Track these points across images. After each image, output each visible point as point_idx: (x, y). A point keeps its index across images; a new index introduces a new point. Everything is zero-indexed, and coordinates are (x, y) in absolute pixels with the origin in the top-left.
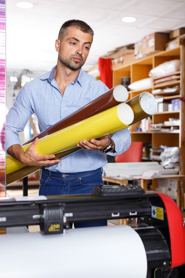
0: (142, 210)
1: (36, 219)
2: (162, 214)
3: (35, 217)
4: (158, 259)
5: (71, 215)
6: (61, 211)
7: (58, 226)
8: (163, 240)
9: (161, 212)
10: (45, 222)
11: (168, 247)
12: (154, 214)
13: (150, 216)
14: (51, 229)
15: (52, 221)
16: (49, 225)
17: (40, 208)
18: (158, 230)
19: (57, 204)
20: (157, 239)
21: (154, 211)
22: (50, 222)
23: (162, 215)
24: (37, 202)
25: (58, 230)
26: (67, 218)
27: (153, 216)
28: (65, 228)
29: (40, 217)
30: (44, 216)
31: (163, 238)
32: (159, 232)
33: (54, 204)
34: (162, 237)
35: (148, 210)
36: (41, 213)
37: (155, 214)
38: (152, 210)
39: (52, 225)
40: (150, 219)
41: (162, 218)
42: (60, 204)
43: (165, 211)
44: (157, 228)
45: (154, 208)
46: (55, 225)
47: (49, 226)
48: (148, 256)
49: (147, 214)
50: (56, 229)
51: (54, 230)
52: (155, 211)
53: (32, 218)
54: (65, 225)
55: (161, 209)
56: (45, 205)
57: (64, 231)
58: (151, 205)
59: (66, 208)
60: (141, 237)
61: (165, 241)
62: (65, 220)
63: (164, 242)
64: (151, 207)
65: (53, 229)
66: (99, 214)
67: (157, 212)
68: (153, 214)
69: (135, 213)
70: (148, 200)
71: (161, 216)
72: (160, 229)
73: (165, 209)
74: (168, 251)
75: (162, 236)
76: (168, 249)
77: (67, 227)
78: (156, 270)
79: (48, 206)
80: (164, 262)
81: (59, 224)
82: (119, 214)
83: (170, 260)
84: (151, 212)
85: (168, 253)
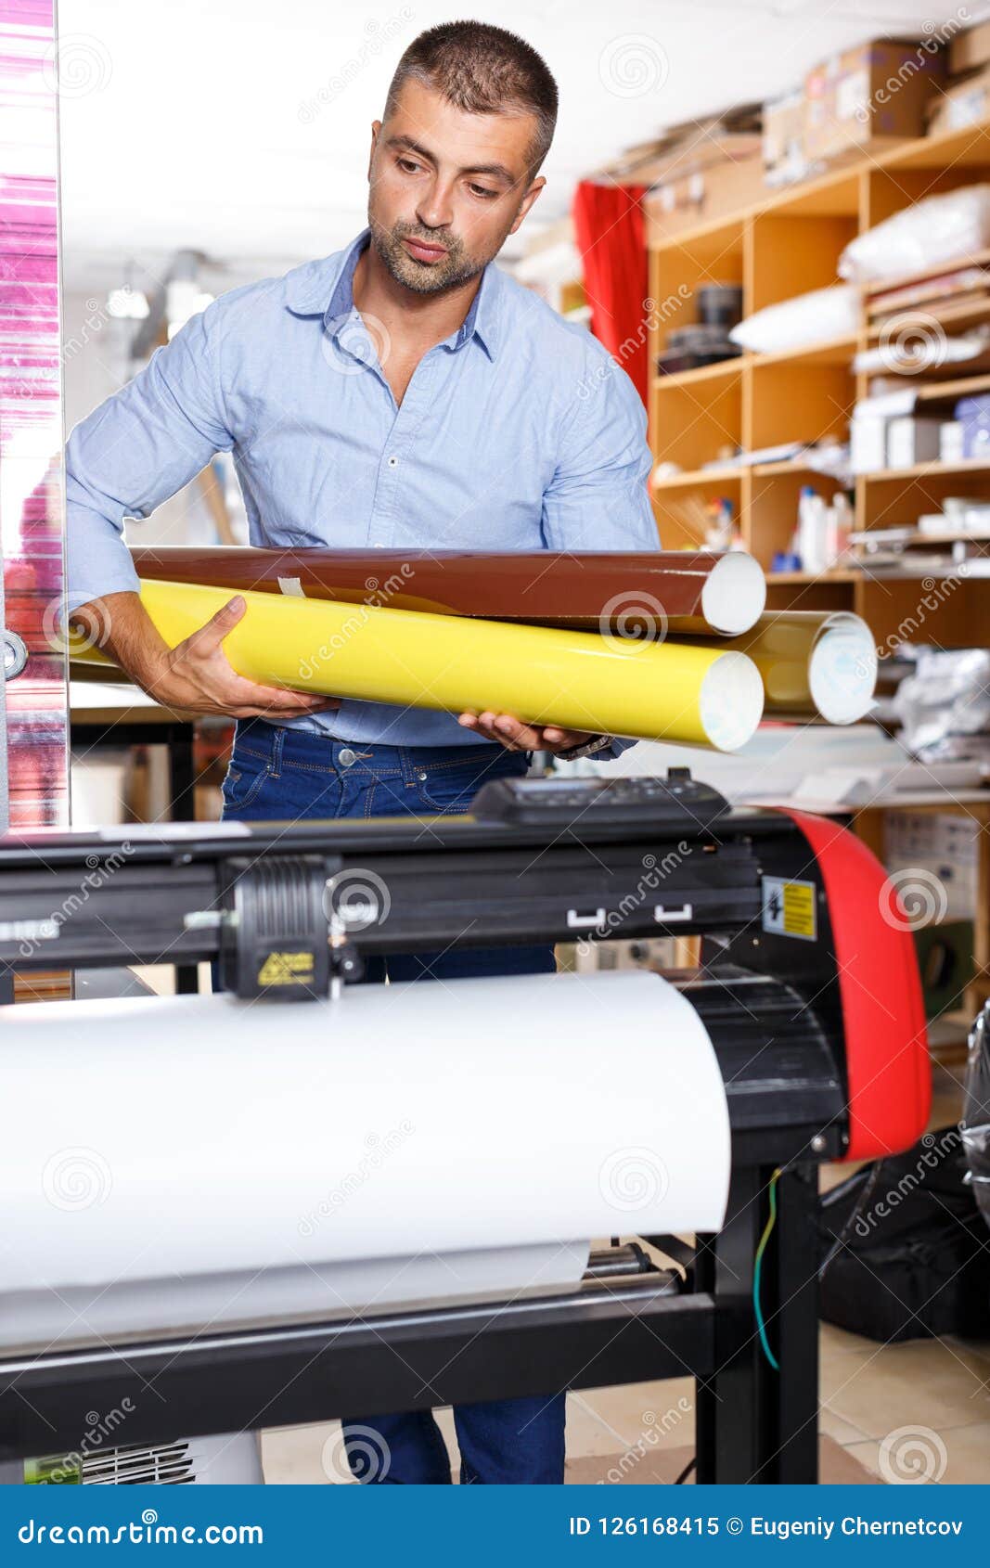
0: (714, 898)
1: (202, 932)
2: (810, 910)
3: (196, 919)
4: (783, 1119)
6: (317, 895)
7: (303, 961)
8: (814, 1032)
9: (805, 900)
10: (242, 944)
11: (834, 1067)
12: (775, 917)
13: (757, 926)
14: (269, 972)
15: (277, 938)
16: (261, 953)
17: (218, 881)
18: (789, 990)
19: (296, 859)
20: (785, 1031)
21: (774, 902)
22: (265, 940)
23: (809, 917)
24: (200, 848)
25: (302, 980)
27: (774, 925)
28: (336, 969)
29: (222, 919)
30: (236, 919)
31: (815, 1024)
32: (796, 996)
33: (287, 859)
34: (806, 1021)
35: (747, 896)
36: (225, 903)
37: (781, 916)
38: (767, 898)
39: (274, 956)
40: (756, 942)
41: (809, 932)
42: (316, 859)
43: (822, 897)
44: (788, 983)
45: (774, 887)
46: (287, 958)
47: (263, 962)
48: (735, 1104)
49: (738, 918)
50: (294, 973)
51: (287, 980)
52: (781, 903)
53: (181, 927)
54: (337, 957)
55: (807, 890)
56: (242, 862)
57: (336, 985)
58: (760, 871)
60: (704, 1018)
61: (822, 1039)
62: (337, 939)
63: (817, 1045)
64: (759, 884)
65: (280, 972)
66: (506, 913)
67: (788, 903)
68: (768, 915)
69: (680, 909)
70: (749, 850)
71: (802, 920)
72: (799, 987)
73: (821, 887)
74: (832, 1084)
75: (811, 1015)
76: (835, 1076)
77: (349, 965)
78: (778, 1173)
79: (255, 867)
80: (813, 1134)
81: (306, 952)
82: (601, 913)
83: (844, 1125)
84: (760, 904)
85: (832, 1092)
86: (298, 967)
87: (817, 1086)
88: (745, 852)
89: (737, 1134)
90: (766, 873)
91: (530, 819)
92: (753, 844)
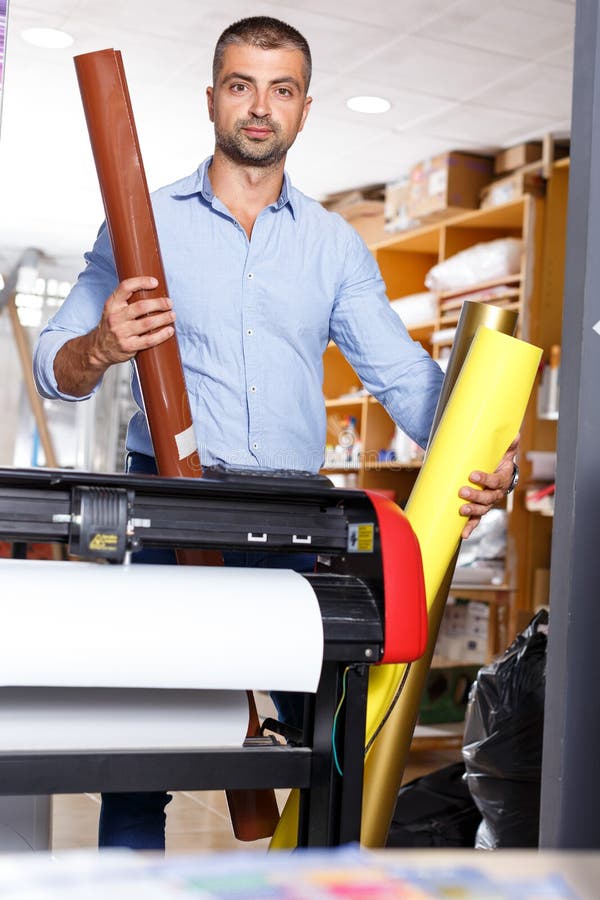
0: (322, 533)
1: (61, 524)
2: (371, 537)
3: (59, 518)
4: (351, 637)
5: (146, 523)
6: (121, 508)
7: (112, 539)
8: (370, 598)
9: (368, 532)
11: (378, 615)
12: (353, 544)
13: (344, 550)
14: (95, 543)
15: (100, 526)
16: (93, 532)
17: (71, 498)
18: (359, 580)
19: (113, 489)
21: (354, 536)
22: (94, 527)
23: (370, 540)
24: (65, 476)
25: (112, 549)
26: (136, 529)
27: (353, 548)
28: (129, 546)
29: (72, 519)
30: (79, 520)
31: (370, 594)
32: (361, 582)
33: (108, 488)
34: (366, 593)
35: (340, 534)
36: (74, 509)
37: (357, 543)
38: (350, 534)
39: (98, 535)
40: (344, 559)
41: (370, 548)
42: (123, 490)
43: (377, 529)
44: (357, 576)
45: (354, 528)
46: (105, 537)
47: (92, 537)
49: (335, 545)
50: (107, 545)
51: (103, 547)
52: (357, 536)
53: (51, 522)
54: (129, 540)
55: (369, 527)
56: (86, 488)
57: (127, 558)
58: (347, 522)
59: (135, 506)
60: (314, 586)
61: (373, 601)
62: (130, 531)
63: (370, 603)
64: (347, 529)
65: (100, 543)
67: (360, 536)
68: (350, 543)
69: (305, 537)
70: (342, 512)
71: (367, 543)
72: (363, 577)
73: (377, 525)
74: (377, 623)
75: (368, 591)
76: (379, 619)
77: (136, 544)
78: (347, 668)
79: (91, 490)
80: (367, 648)
81: (114, 534)
82: (265, 536)
83: (382, 644)
84: (346, 539)
85: (377, 626)
86: (110, 542)
87: (369, 624)
88: (340, 512)
89: (327, 642)
90: (351, 522)
91: (232, 480)
92: (344, 509)
